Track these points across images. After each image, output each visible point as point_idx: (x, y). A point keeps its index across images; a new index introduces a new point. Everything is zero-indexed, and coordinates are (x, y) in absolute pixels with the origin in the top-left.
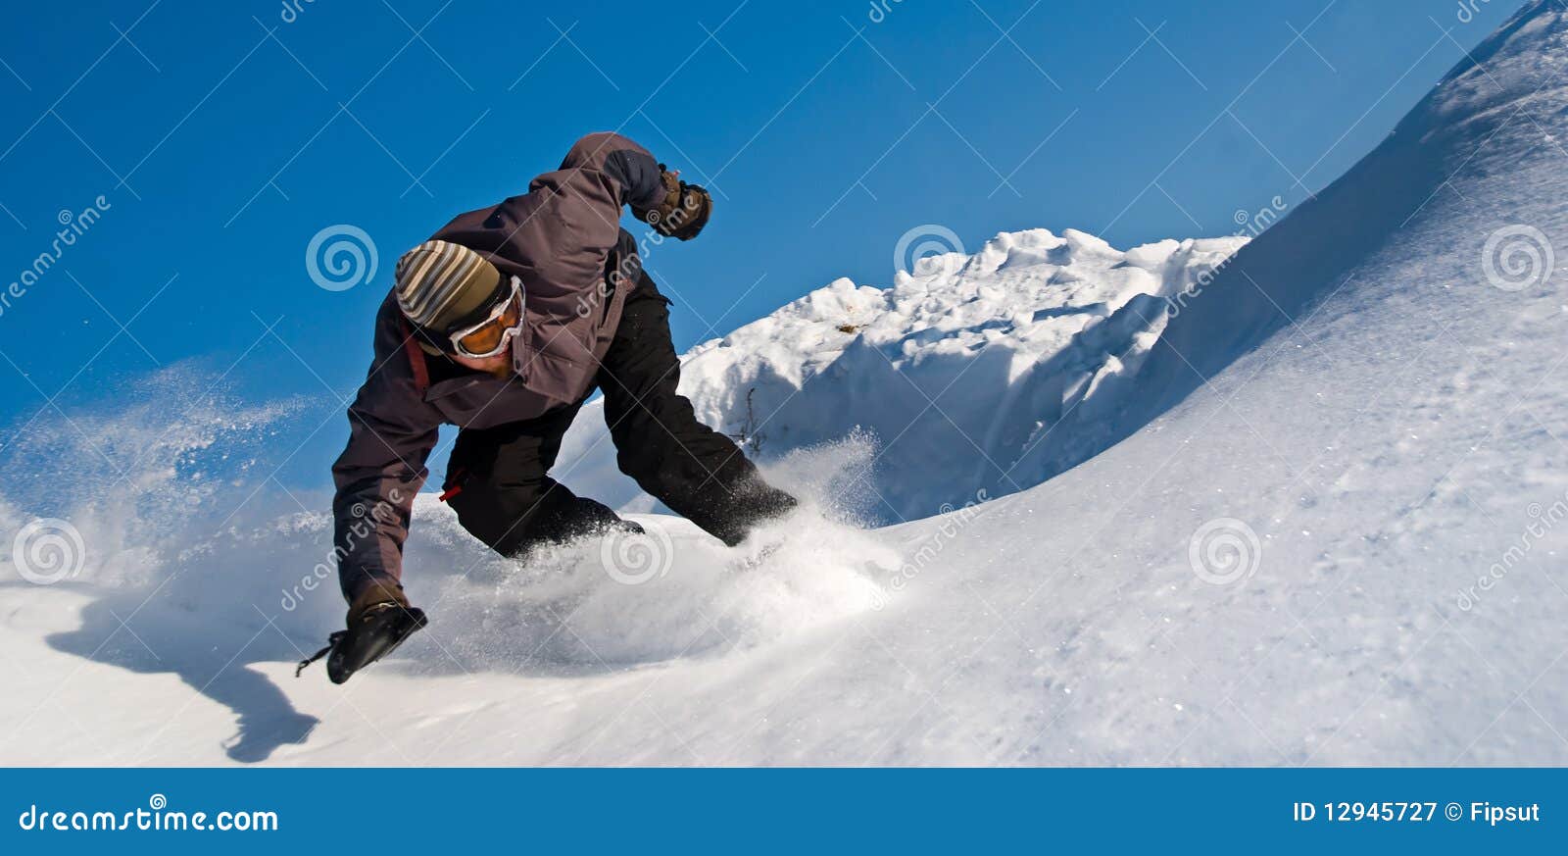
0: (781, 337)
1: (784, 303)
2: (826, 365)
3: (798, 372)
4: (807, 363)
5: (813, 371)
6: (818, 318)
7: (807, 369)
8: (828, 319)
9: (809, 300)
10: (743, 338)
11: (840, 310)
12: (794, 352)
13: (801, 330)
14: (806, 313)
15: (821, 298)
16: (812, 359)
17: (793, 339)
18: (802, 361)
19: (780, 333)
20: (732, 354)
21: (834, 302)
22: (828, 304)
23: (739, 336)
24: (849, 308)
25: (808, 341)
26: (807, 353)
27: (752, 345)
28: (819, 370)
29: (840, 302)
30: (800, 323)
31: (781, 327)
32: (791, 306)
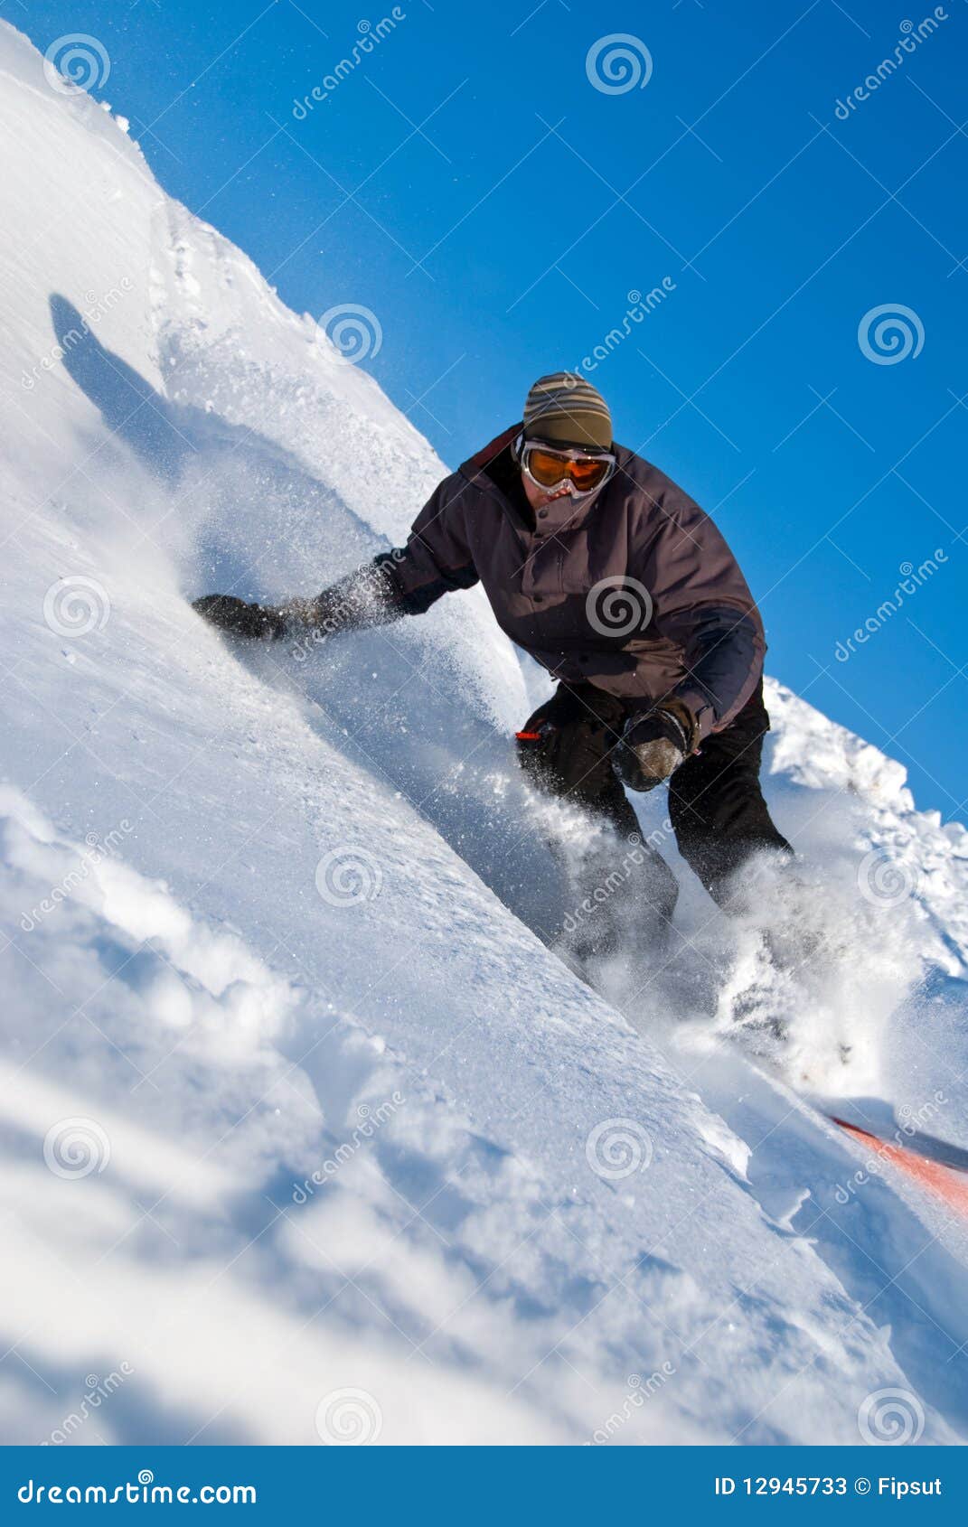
0: (813, 739)
1: (851, 728)
2: (803, 782)
3: (786, 765)
4: (798, 768)
5: (792, 775)
6: (851, 762)
7: (792, 771)
8: (856, 771)
9: (863, 747)
10: (796, 709)
11: (870, 777)
12: (804, 755)
13: (831, 752)
14: (851, 749)
15: (871, 757)
16: (804, 769)
17: (817, 748)
18: (799, 762)
19: (819, 737)
20: (777, 706)
21: (874, 768)
22: (869, 764)
23: (796, 704)
24: (876, 784)
25: (820, 761)
26: (808, 764)
27: (795, 719)
28: (795, 779)
29: (878, 773)
30: (838, 749)
31: (825, 735)
32: (851, 735)
